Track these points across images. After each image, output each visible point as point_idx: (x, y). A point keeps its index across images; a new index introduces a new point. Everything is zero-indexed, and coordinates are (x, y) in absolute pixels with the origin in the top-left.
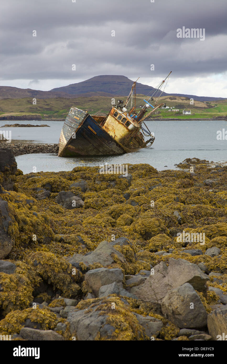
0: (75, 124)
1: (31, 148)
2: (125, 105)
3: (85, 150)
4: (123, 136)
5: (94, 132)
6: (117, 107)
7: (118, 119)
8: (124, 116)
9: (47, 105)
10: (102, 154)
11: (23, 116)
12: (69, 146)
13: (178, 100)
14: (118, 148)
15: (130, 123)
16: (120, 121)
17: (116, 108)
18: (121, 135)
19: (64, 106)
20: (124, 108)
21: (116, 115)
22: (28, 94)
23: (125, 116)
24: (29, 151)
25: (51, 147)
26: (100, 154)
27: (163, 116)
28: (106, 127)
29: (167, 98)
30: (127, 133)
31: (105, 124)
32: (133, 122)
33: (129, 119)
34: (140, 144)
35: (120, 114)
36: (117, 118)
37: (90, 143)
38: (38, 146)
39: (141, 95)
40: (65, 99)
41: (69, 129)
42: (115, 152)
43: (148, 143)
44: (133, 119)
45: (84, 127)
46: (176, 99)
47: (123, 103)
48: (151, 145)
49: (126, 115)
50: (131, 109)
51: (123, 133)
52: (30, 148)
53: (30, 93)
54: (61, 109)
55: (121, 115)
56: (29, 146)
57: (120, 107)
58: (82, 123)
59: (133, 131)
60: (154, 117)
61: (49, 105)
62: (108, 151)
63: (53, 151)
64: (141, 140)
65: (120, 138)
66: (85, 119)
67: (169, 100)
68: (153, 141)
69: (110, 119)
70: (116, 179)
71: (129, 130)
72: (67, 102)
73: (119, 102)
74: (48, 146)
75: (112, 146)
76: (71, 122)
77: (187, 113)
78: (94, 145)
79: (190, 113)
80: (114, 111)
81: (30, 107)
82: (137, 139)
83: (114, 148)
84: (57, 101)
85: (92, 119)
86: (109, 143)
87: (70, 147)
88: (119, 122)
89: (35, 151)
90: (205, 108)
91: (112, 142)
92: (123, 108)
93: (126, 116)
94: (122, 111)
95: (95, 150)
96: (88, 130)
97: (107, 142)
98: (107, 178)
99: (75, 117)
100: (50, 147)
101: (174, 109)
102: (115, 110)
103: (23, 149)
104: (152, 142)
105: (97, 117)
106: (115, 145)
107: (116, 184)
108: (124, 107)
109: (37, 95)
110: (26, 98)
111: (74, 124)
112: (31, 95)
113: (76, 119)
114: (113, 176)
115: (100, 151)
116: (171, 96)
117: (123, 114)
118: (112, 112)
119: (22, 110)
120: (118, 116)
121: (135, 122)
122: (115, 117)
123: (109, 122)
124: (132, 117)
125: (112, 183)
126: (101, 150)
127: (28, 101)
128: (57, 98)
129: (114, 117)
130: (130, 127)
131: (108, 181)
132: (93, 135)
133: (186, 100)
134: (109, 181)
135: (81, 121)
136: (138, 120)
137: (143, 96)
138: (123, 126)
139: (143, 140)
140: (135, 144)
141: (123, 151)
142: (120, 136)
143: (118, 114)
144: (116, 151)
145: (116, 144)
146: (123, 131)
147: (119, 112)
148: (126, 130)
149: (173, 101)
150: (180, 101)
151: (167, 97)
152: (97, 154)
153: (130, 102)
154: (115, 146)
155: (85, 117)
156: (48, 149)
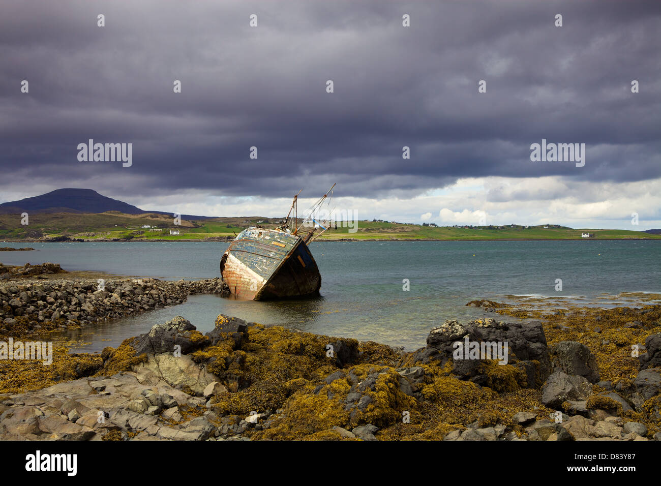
0: (276, 253)
5: (303, 264)
13: (160, 218)
27: (148, 237)
29: (148, 216)
39: (117, 212)
45: (293, 257)
46: (157, 217)
58: (291, 252)
60: (136, 238)
66: (297, 247)
67: (150, 218)
77: (175, 233)
78: (296, 283)
79: (178, 233)
85: (304, 246)
90: (191, 227)
95: (295, 289)
99: (274, 243)
101: (156, 228)
113: (277, 246)
116: (152, 214)
126: (301, 288)
132: (301, 267)
133: (169, 218)
137: (118, 213)
149: (154, 219)
150: (163, 220)
151: (147, 214)
155: (296, 244)
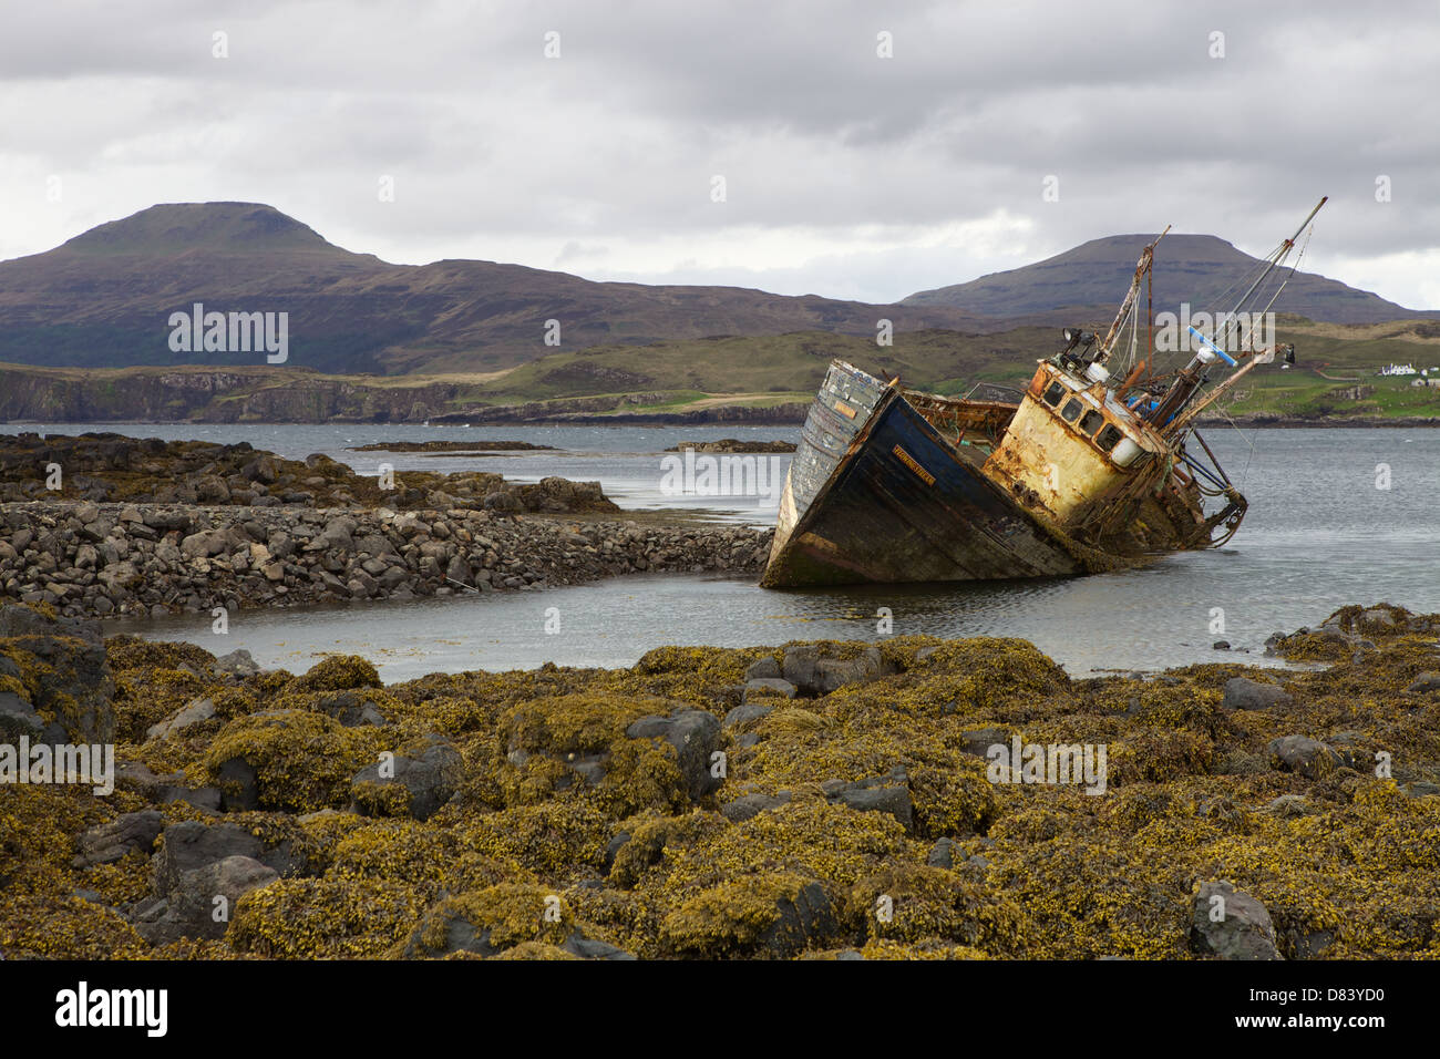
0: (835, 438)
1: (656, 544)
2: (1101, 354)
3: (886, 559)
4: (1088, 494)
5: (922, 472)
6: (1062, 359)
7: (1064, 414)
8: (1091, 401)
9: (883, 360)
10: (970, 578)
11: (781, 409)
12: (810, 538)
14: (1044, 547)
15: (1122, 432)
16: (1075, 425)
17: (1055, 365)
18: (1080, 489)
19: (952, 367)
20: (1095, 367)
21: (1054, 396)
22: (810, 316)
23: (1097, 404)
24: (646, 558)
25: (749, 540)
26: (960, 575)
27: (1386, 408)
28: (1008, 453)
29: (1406, 330)
30: (1108, 478)
31: (1007, 440)
32: (1132, 428)
33: (1117, 414)
34: (1185, 531)
35: (1074, 392)
36: (1059, 410)
37: (909, 526)
38: (692, 537)
40: (960, 334)
41: (811, 460)
42: (1029, 567)
43: (1216, 529)
44: (1138, 414)
45: (876, 450)
47: (1090, 342)
48: (1228, 537)
49: (1102, 399)
50: (1131, 372)
51: (1085, 481)
52: (650, 548)
53: (817, 313)
54: (942, 376)
55: (1078, 398)
56: (649, 536)
57: (1077, 362)
58: (863, 433)
59: (1139, 470)
60: (1342, 413)
61: (893, 361)
62: (996, 563)
63: (754, 560)
64: (1189, 511)
65: (1075, 502)
66: (878, 416)
67: (1416, 338)
68: (1240, 519)
69: (1028, 418)
70: (611, 741)
71: (1115, 469)
72: (969, 349)
73: (1068, 336)
74: (737, 538)
75: (1015, 538)
76: (821, 429)
78: (924, 537)
80: (1048, 381)
81: (812, 371)
82: (1169, 509)
83: (1024, 545)
84: (925, 343)
85: (911, 414)
86: (1002, 527)
87: (811, 545)
88: (1067, 427)
89: (674, 559)
91: (1011, 521)
92: (1088, 364)
93: (1103, 403)
94: (1084, 378)
95: (933, 558)
96: (894, 467)
97: (986, 520)
98: (559, 733)
99: (839, 406)
100: (741, 542)
102: (1049, 375)
103: (619, 549)
104: (1234, 520)
105: (975, 407)
106: (1031, 537)
107: (608, 769)
108: (1097, 360)
109: (847, 322)
110: (797, 333)
111: (830, 439)
112: (820, 320)
113: (842, 415)
114: (597, 727)
115: (957, 564)
116: (1425, 322)
117: (1086, 395)
118: (1039, 384)
119: (779, 385)
120: (1063, 404)
121: (1144, 430)
122: (1052, 408)
123: (1023, 430)
124: (1132, 407)
125: (588, 767)
126: (961, 556)
127: (805, 347)
128: (923, 333)
129: (1044, 406)
130: (1122, 452)
131: (562, 753)
132: (921, 486)
134: (571, 751)
135: (860, 424)
136: (1159, 419)
138: (1089, 449)
139: (1195, 512)
140: (1155, 531)
141: (1071, 565)
142: (1072, 493)
143: (1064, 391)
144: (1038, 564)
145: (1031, 531)
146: (1089, 469)
147: (1070, 383)
148: (1101, 466)
149: (1431, 339)
152: (943, 578)
153: (1125, 336)
154: (1028, 539)
155: (877, 407)
156: (734, 551)
